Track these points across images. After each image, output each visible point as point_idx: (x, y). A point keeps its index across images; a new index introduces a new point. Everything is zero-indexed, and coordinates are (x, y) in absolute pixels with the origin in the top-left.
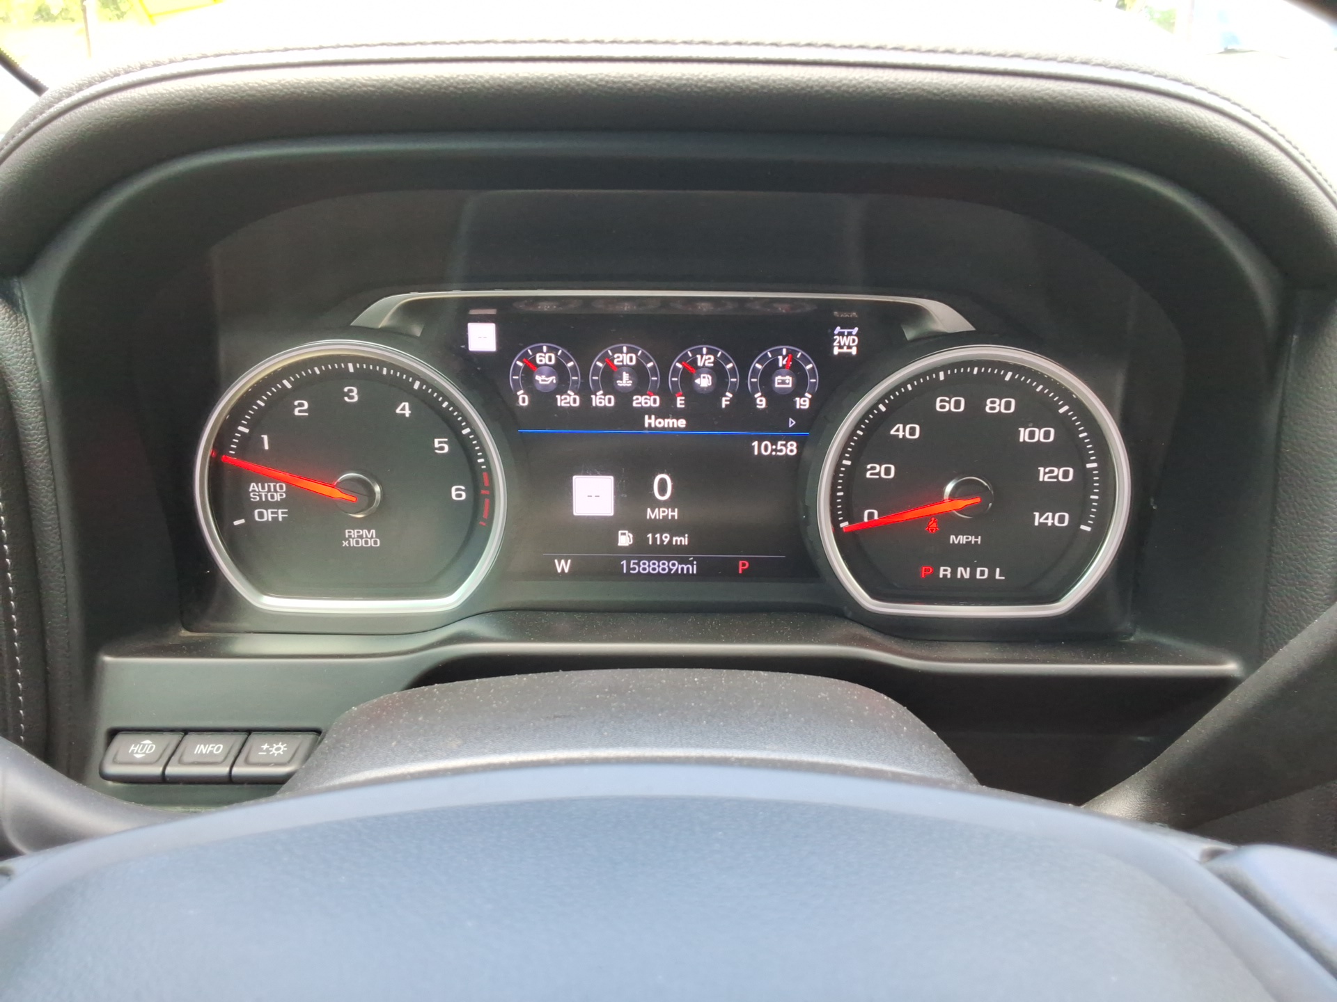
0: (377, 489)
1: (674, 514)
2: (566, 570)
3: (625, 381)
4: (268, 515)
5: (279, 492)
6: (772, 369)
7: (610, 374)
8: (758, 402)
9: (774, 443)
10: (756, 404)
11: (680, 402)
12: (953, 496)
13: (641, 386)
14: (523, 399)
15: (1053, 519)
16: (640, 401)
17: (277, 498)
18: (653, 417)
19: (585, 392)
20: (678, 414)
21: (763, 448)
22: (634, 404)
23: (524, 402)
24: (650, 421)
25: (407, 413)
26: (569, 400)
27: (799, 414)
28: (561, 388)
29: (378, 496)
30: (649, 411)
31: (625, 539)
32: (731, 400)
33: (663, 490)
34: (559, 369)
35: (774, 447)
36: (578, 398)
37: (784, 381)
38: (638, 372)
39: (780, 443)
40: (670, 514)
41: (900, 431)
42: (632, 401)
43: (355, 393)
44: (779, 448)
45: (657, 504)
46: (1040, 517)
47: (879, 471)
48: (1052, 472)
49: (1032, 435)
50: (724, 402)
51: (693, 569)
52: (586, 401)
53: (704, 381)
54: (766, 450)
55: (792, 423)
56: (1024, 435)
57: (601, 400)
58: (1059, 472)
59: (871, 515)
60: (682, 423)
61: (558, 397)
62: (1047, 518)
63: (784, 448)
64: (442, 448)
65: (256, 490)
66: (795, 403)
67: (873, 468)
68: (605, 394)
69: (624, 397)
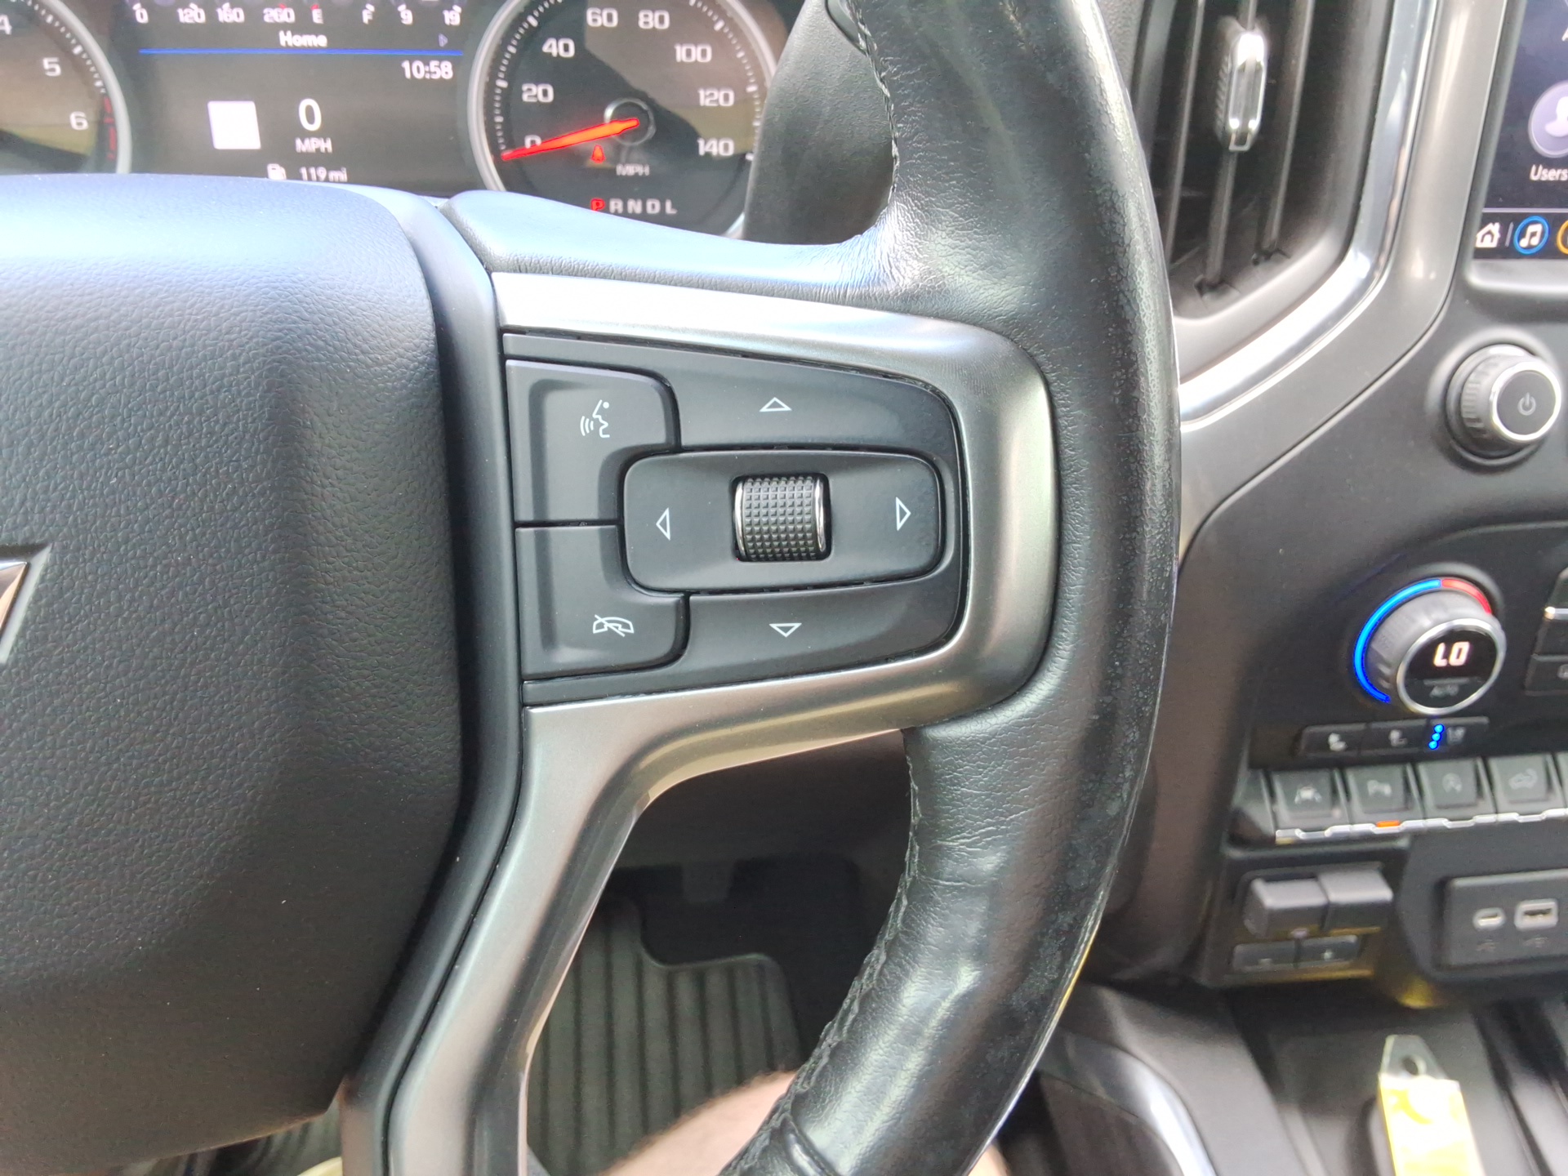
1: (326, 145)
8: (403, 16)
9: (427, 64)
10: (400, 19)
11: (317, 16)
12: (614, 120)
15: (718, 146)
16: (272, 15)
18: (289, 33)
19: (209, 5)
20: (315, 30)
21: (414, 69)
22: (266, 19)
23: (142, 16)
24: (287, 39)
25: (8, 28)
26: (192, 15)
27: (449, 30)
30: (285, 27)
31: (276, 174)
32: (374, 14)
33: (311, 119)
35: (427, 69)
36: (202, 12)
39: (432, 63)
40: (323, 145)
41: (554, 47)
42: (263, 15)
44: (432, 69)
45: (306, 135)
46: (706, 143)
47: (537, 93)
48: (712, 95)
49: (689, 53)
50: (366, 16)
52: (211, 15)
54: (418, 71)
55: (443, 41)
56: (680, 53)
57: (228, 14)
58: (719, 95)
59: (533, 142)
60: (321, 41)
61: (180, 11)
62: (711, 147)
63: (437, 70)
64: (53, 70)
66: (443, 17)
67: (530, 90)
68: (232, 7)
69: (254, 10)
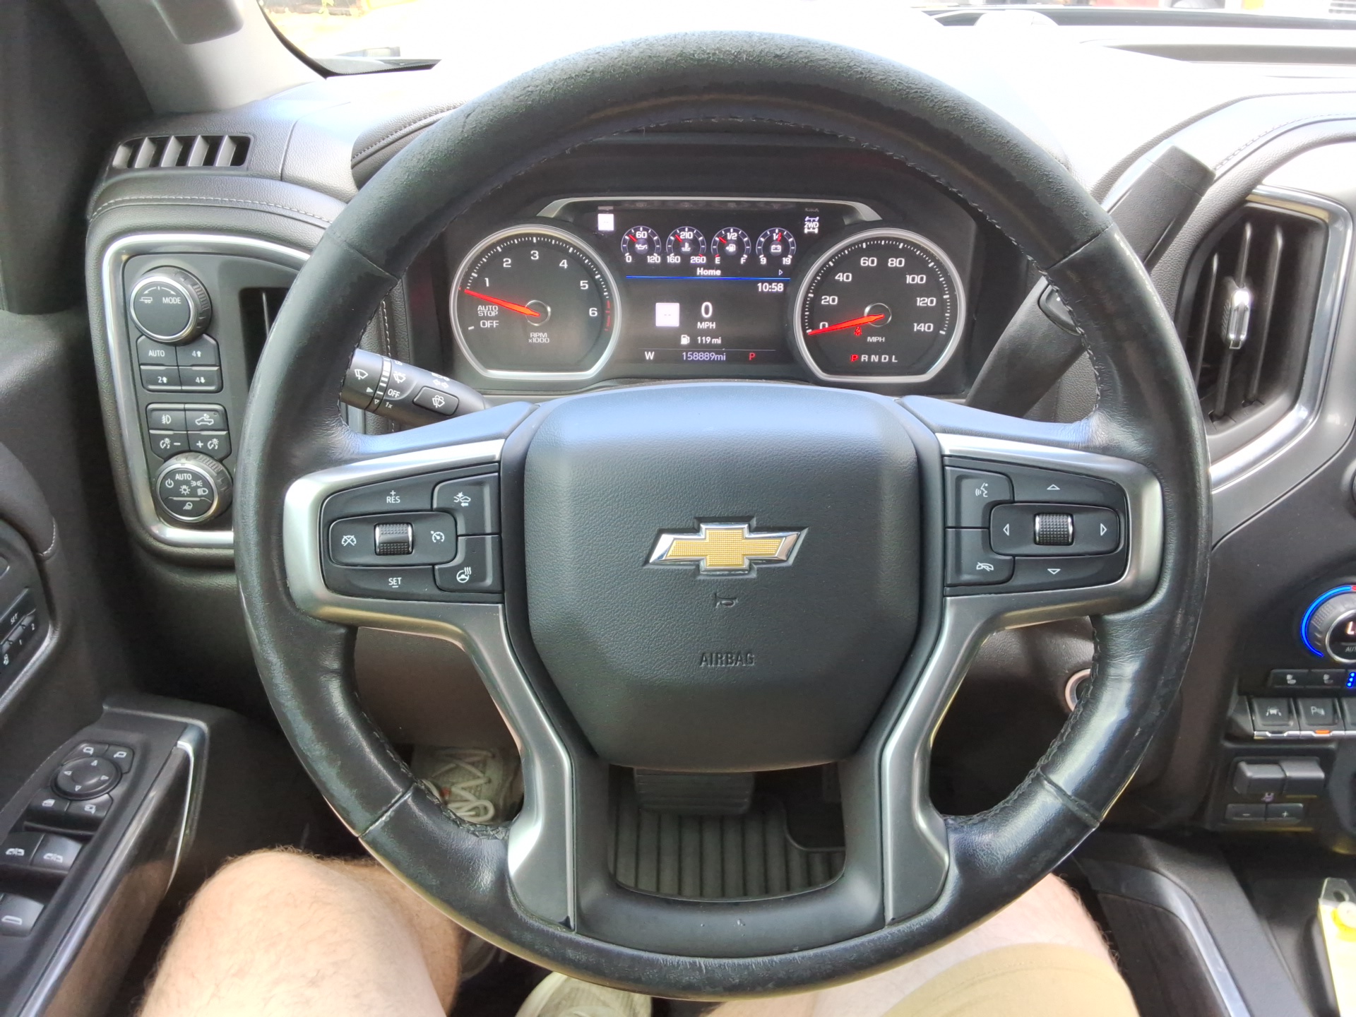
0: (549, 309)
1: (713, 325)
2: (652, 358)
3: (686, 248)
4: (488, 324)
5: (493, 311)
6: (770, 241)
7: (678, 244)
8: (761, 260)
9: (770, 284)
10: (760, 262)
11: (717, 261)
12: (869, 315)
13: (695, 252)
14: (629, 258)
15: (924, 327)
16: (695, 260)
17: (493, 314)
18: (702, 269)
19: (664, 255)
20: (717, 268)
21: (764, 287)
22: (692, 262)
23: (629, 259)
24: (700, 272)
25: (566, 266)
26: (654, 259)
27: (784, 268)
28: (650, 252)
29: (549, 314)
30: (700, 266)
31: (685, 340)
32: (747, 259)
33: (707, 312)
34: (649, 241)
35: (770, 287)
36: (659, 257)
37: (776, 249)
38: (694, 242)
39: (773, 284)
40: (711, 325)
41: (841, 277)
42: (690, 260)
43: (537, 255)
44: (773, 287)
45: (703, 320)
46: (918, 325)
47: (829, 300)
48: (924, 300)
49: (913, 279)
50: (743, 261)
51: (724, 358)
52: (664, 259)
53: (731, 248)
54: (766, 288)
55: (780, 272)
56: (909, 279)
57: (673, 259)
58: (928, 300)
59: (824, 326)
60: (718, 273)
61: (648, 257)
62: (921, 327)
63: (776, 288)
64: (584, 286)
65: (482, 310)
66: (782, 261)
67: (826, 298)
68: (675, 255)
69: (686, 257)
